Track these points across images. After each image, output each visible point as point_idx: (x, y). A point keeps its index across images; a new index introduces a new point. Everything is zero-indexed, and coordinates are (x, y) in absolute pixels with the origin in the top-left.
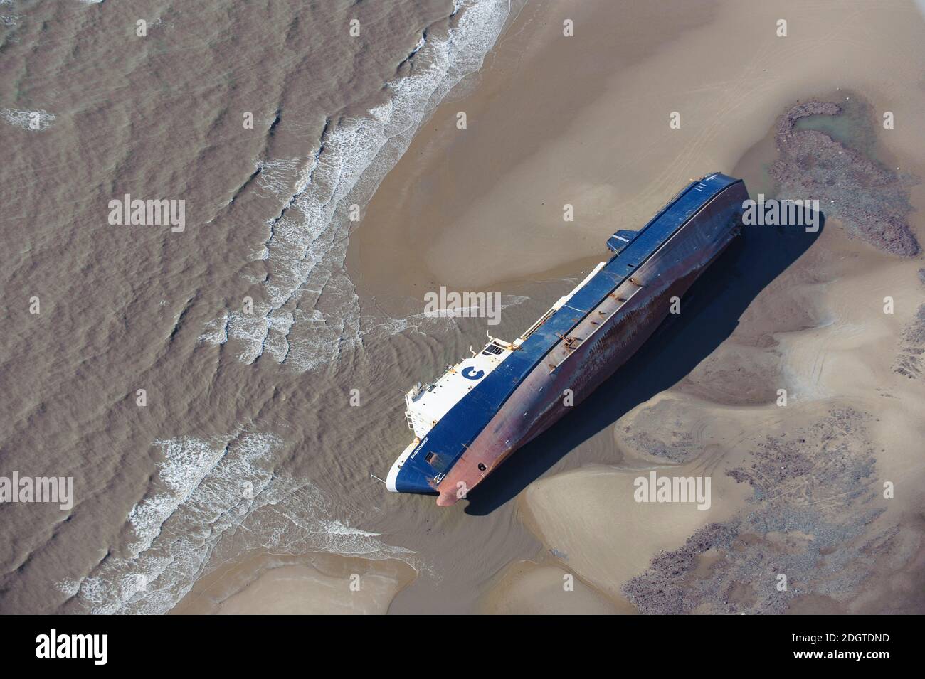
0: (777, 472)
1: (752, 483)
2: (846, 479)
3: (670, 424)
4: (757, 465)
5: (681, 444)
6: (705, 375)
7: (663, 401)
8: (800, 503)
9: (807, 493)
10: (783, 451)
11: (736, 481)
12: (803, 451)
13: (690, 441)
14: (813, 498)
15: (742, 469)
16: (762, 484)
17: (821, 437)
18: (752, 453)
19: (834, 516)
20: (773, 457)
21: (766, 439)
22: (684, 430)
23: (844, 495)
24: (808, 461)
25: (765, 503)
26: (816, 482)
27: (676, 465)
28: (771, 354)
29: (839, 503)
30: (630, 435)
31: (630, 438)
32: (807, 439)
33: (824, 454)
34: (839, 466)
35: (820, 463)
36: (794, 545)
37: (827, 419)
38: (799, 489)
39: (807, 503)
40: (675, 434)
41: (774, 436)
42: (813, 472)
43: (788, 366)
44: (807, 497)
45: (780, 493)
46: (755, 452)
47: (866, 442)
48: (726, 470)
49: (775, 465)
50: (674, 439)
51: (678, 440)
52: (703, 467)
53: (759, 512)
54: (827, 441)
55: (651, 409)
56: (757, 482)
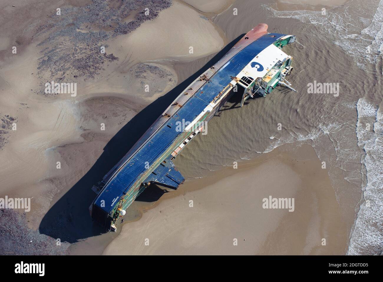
0: (91, 60)
1: (105, 54)
2: (55, 58)
3: (147, 83)
4: (101, 63)
5: (141, 72)
6: (126, 114)
7: (151, 96)
8: (81, 45)
9: (77, 50)
10: (87, 71)
11: (113, 55)
12: (76, 71)
13: (137, 74)
14: (74, 48)
15: (110, 61)
17: (65, 80)
18: (104, 69)
19: (64, 40)
20: (92, 67)
21: (95, 77)
22: (139, 80)
23: (58, 50)
24: (74, 66)
25: (99, 45)
27: (144, 62)
28: (87, 128)
29: (61, 46)
32: (73, 77)
33: (64, 70)
34: (58, 64)
35: (67, 65)
36: (87, 27)
38: (81, 52)
39: (78, 45)
40: (145, 77)
41: (91, 79)
42: (72, 61)
43: (77, 120)
44: (77, 48)
46: (102, 70)
47: (41, 77)
48: (118, 60)
49: (92, 63)
50: (145, 74)
51: (143, 74)
52: (130, 62)
53: (103, 40)
54: (62, 77)
55: (157, 91)
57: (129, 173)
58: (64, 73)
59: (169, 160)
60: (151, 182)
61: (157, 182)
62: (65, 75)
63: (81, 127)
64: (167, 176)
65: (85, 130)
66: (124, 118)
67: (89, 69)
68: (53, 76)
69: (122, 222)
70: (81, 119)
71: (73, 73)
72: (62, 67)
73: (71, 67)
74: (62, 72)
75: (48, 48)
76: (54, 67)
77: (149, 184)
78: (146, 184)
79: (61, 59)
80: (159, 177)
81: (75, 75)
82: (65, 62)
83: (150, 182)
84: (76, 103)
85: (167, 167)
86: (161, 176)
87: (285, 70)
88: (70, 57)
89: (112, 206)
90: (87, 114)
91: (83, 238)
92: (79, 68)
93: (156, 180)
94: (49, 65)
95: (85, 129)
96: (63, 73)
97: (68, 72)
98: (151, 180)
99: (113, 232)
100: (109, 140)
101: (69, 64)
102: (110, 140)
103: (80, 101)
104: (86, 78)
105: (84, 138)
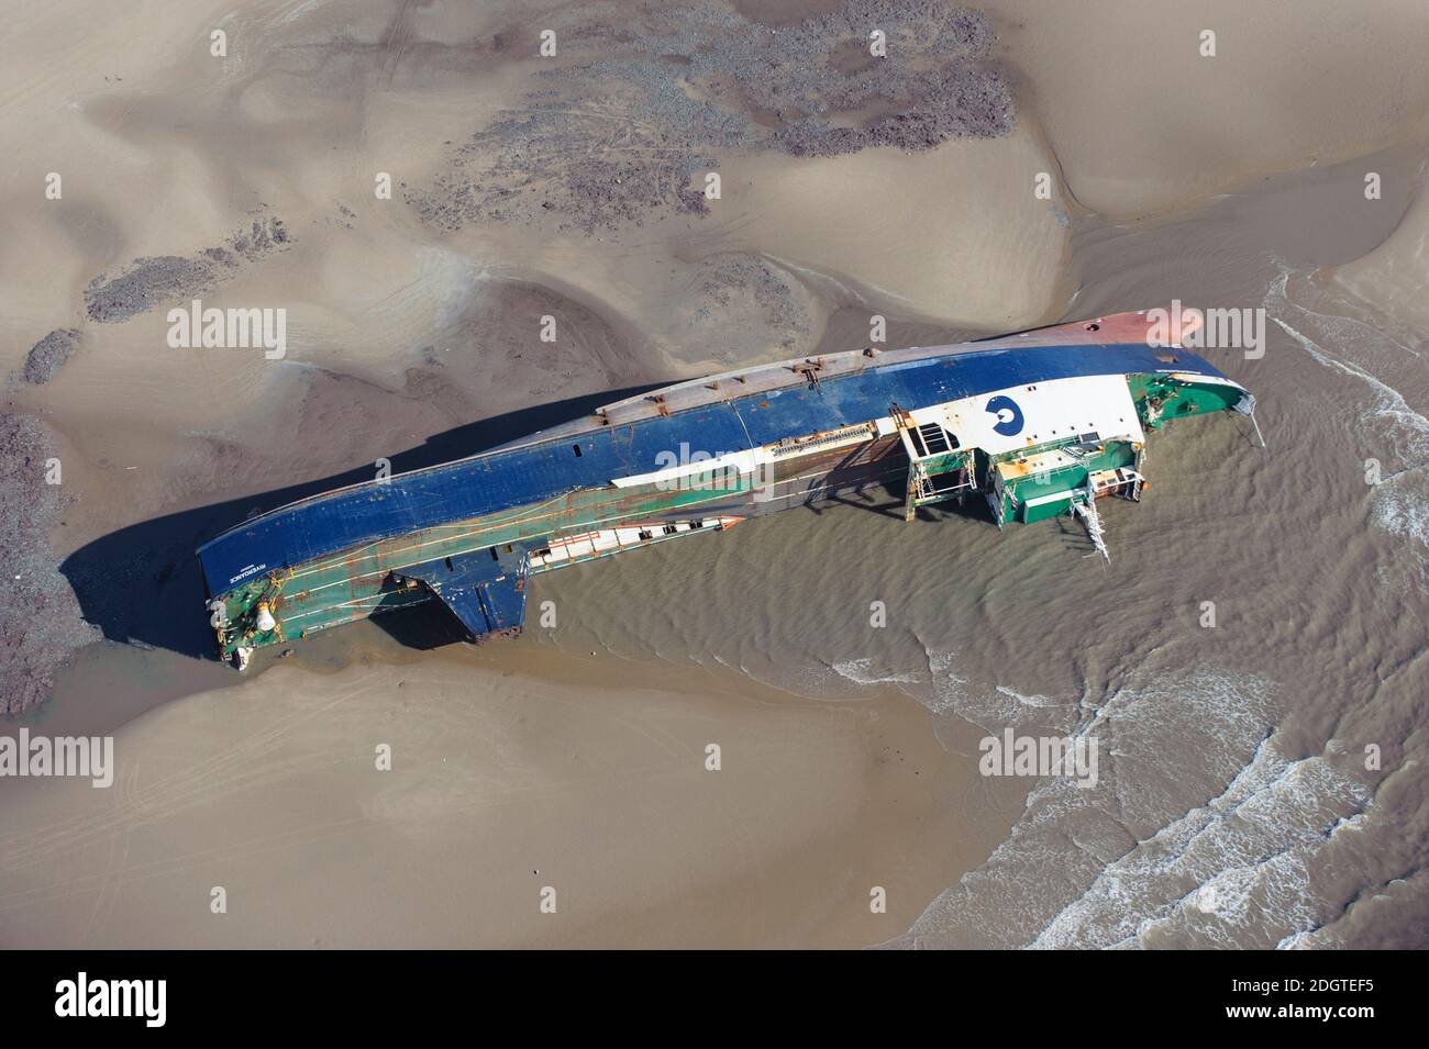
0: (633, 181)
1: (686, 183)
2: (545, 129)
3: (715, 320)
4: (649, 203)
5: (730, 281)
6: (576, 376)
7: (688, 361)
10: (591, 205)
12: (564, 191)
13: (713, 281)
14: (621, 126)
15: (679, 208)
16: (673, 175)
18: (639, 224)
20: (616, 202)
21: (596, 232)
22: (704, 299)
23: (574, 111)
24: (571, 175)
25: (696, 150)
26: (592, 144)
27: (767, 258)
28: (441, 359)
30: (792, 334)
31: (798, 329)
32: (539, 204)
33: (537, 171)
34: (535, 148)
35: (560, 164)
37: (475, 219)
38: (628, 146)
39: (638, 123)
40: (724, 300)
41: (580, 232)
42: (581, 157)
43: (437, 325)
44: (628, 130)
45: (661, 154)
46: (632, 223)
48: (702, 217)
49: (624, 191)
50: (733, 292)
51: (729, 288)
52: (728, 237)
54: (512, 190)
56: (674, 182)
57: (345, 517)
58: (528, 181)
59: (524, 551)
60: (421, 583)
61: (436, 590)
62: (528, 187)
63: (427, 349)
64: (477, 589)
65: (431, 361)
66: (563, 381)
67: (601, 202)
68: (494, 174)
69: (280, 657)
70: (449, 327)
71: (550, 193)
72: (539, 160)
73: (563, 174)
74: (526, 177)
75: (556, 94)
76: (518, 152)
77: (413, 584)
78: (404, 581)
79: (558, 137)
80: (453, 580)
81: (550, 200)
82: (560, 151)
83: (417, 581)
84: (479, 277)
85: (500, 565)
86: (461, 582)
87: (1112, 474)
88: (586, 147)
89: (232, 581)
90: (477, 323)
91: (145, 641)
92: (579, 187)
93: (436, 587)
94: (510, 141)
95: (436, 358)
96: (524, 180)
97: (540, 184)
98: (421, 577)
99: (234, 670)
100: (466, 423)
101: (563, 164)
102: (470, 422)
103: (495, 277)
104: (569, 222)
105: (408, 381)
